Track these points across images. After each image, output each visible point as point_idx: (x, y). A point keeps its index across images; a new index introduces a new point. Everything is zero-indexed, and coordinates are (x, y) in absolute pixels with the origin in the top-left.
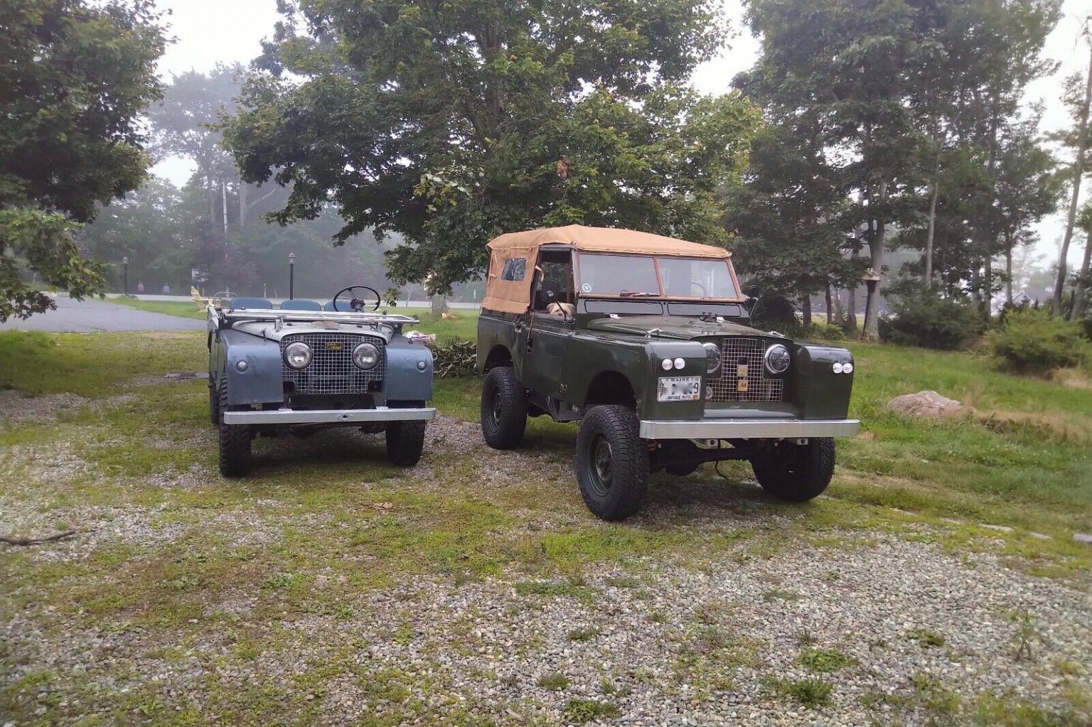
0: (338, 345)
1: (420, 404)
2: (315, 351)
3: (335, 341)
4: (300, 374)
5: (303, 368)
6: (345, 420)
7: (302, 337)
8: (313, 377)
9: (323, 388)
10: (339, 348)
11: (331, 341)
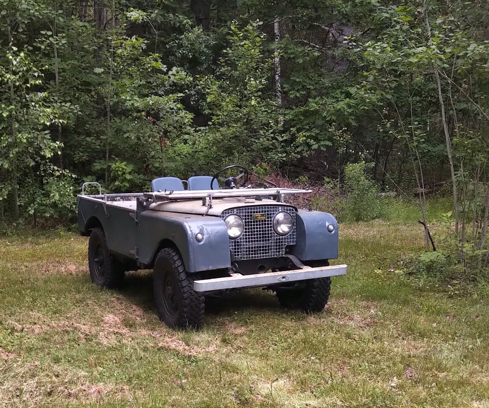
0: (262, 215)
1: (324, 263)
2: (246, 222)
3: (260, 212)
4: (235, 242)
5: (237, 237)
6: (284, 280)
7: (235, 210)
8: (245, 245)
9: (252, 254)
10: (263, 218)
11: (257, 212)
